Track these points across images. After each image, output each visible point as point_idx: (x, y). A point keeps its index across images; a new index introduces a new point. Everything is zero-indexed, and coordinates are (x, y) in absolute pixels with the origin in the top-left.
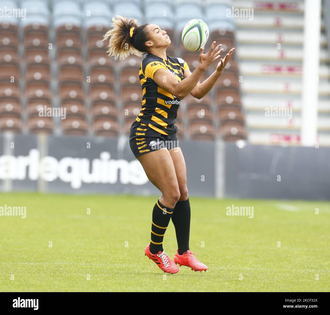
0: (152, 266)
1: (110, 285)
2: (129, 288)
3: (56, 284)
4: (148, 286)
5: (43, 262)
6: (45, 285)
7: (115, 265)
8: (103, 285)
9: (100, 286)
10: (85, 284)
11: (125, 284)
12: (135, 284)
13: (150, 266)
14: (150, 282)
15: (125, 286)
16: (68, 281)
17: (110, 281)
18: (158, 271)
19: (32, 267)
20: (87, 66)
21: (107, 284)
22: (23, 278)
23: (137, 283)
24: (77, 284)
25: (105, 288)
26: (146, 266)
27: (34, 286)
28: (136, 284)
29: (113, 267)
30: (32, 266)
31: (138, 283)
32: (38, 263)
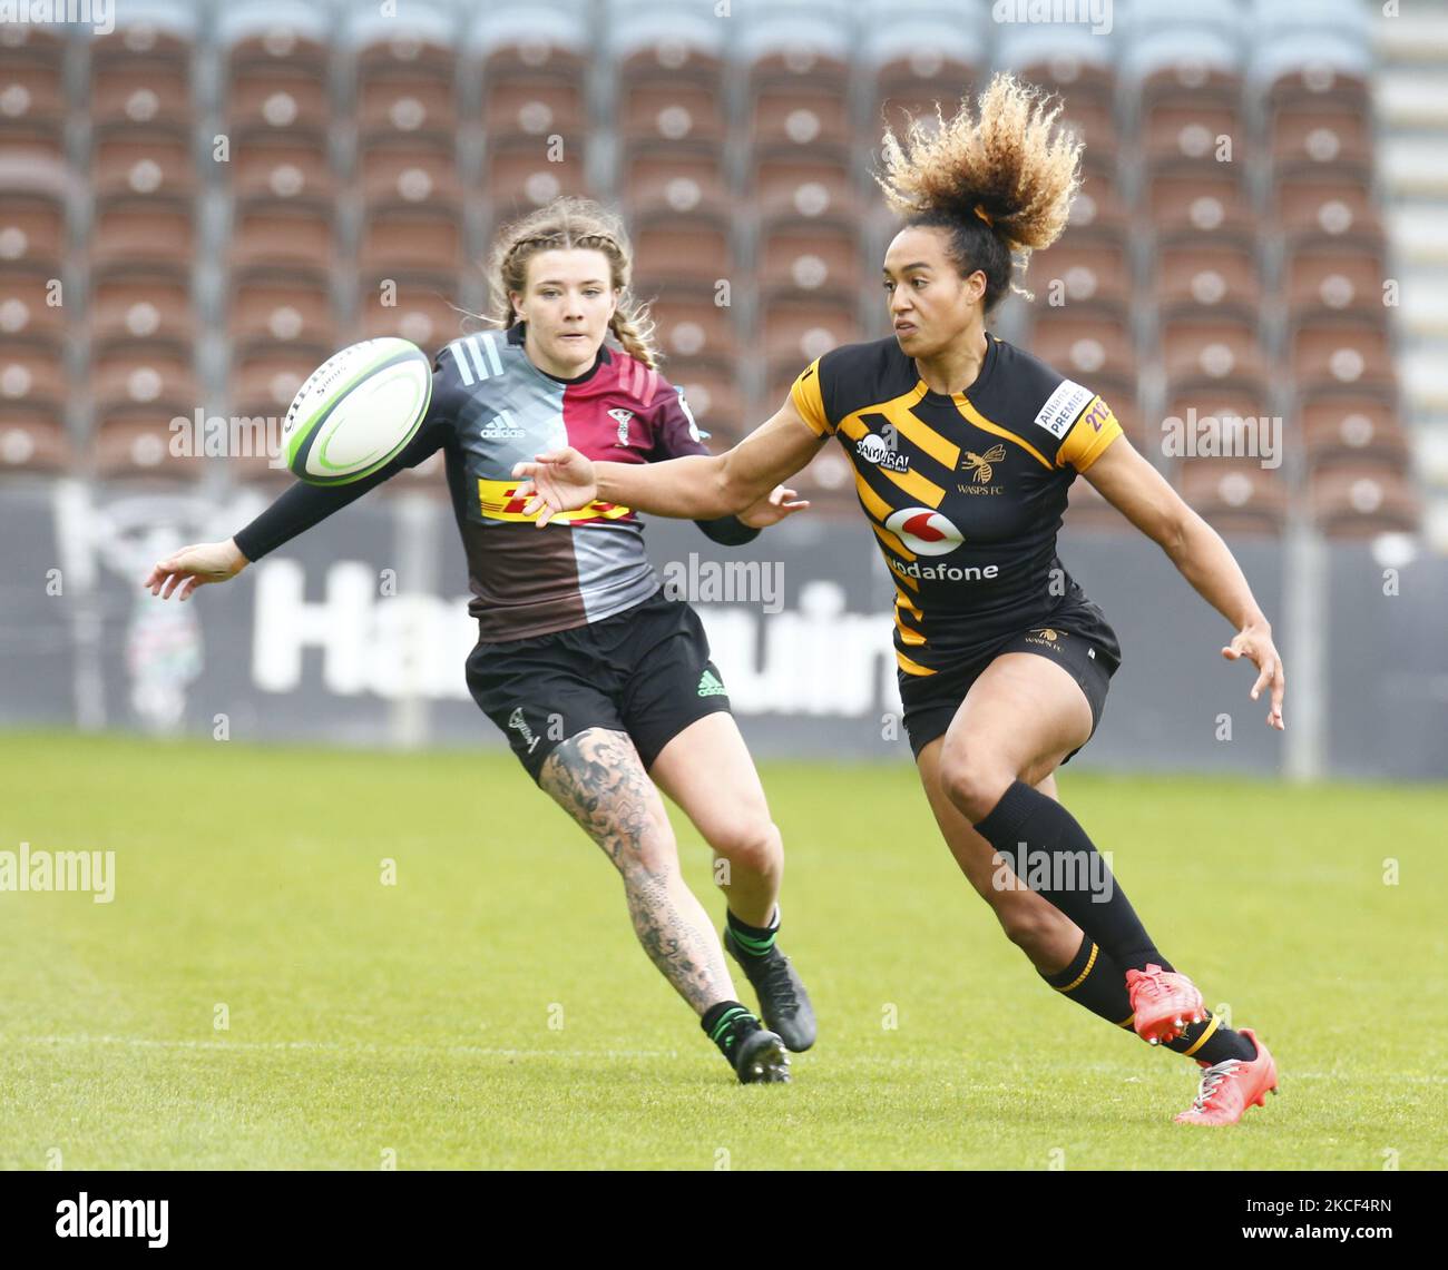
0: (1016, 1067)
1: (837, 1147)
2: (918, 1157)
3: (613, 1141)
4: (997, 1148)
5: (556, 1049)
6: (567, 1142)
7: (858, 1060)
8: (810, 1145)
9: (796, 1151)
10: (733, 1140)
11: (901, 1141)
12: (946, 1140)
13: (1008, 1064)
14: (1008, 1135)
15: (903, 1149)
16: (661, 1127)
17: (841, 1128)
18: (1042, 1085)
19: (511, 1066)
20: (747, 218)
21: (824, 1142)
22: (474, 1115)
23: (951, 1137)
24: (700, 1139)
25: (819, 1156)
26: (990, 1063)
27: (518, 1147)
28: (949, 1144)
29: (852, 1068)
30: (512, 1062)
31: (955, 1139)
32: (536, 1050)
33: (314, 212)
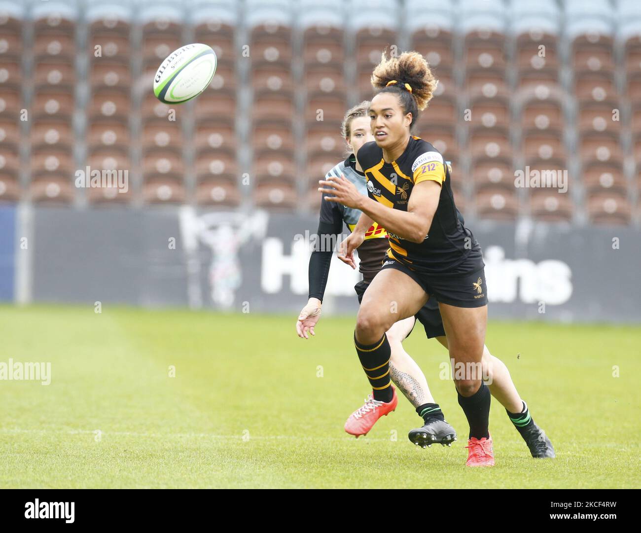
0: (574, 445)
1: (501, 478)
2: (536, 481)
3: (409, 476)
4: (567, 478)
5: (386, 438)
6: (390, 477)
7: (510, 442)
8: (490, 477)
9: (484, 479)
10: (459, 475)
11: (527, 475)
12: (546, 475)
13: (571, 444)
14: (571, 473)
15: (528, 479)
16: (429, 470)
17: (503, 470)
18: (585, 452)
19: (368, 446)
21: (496, 476)
22: (352, 465)
23: (548, 474)
24: (445, 475)
25: (493, 482)
26: (564, 443)
27: (370, 479)
28: (547, 476)
29: (507, 445)
30: (368, 444)
31: (550, 474)
32: (378, 438)
33: (286, 96)
